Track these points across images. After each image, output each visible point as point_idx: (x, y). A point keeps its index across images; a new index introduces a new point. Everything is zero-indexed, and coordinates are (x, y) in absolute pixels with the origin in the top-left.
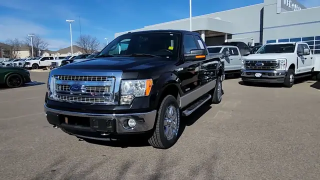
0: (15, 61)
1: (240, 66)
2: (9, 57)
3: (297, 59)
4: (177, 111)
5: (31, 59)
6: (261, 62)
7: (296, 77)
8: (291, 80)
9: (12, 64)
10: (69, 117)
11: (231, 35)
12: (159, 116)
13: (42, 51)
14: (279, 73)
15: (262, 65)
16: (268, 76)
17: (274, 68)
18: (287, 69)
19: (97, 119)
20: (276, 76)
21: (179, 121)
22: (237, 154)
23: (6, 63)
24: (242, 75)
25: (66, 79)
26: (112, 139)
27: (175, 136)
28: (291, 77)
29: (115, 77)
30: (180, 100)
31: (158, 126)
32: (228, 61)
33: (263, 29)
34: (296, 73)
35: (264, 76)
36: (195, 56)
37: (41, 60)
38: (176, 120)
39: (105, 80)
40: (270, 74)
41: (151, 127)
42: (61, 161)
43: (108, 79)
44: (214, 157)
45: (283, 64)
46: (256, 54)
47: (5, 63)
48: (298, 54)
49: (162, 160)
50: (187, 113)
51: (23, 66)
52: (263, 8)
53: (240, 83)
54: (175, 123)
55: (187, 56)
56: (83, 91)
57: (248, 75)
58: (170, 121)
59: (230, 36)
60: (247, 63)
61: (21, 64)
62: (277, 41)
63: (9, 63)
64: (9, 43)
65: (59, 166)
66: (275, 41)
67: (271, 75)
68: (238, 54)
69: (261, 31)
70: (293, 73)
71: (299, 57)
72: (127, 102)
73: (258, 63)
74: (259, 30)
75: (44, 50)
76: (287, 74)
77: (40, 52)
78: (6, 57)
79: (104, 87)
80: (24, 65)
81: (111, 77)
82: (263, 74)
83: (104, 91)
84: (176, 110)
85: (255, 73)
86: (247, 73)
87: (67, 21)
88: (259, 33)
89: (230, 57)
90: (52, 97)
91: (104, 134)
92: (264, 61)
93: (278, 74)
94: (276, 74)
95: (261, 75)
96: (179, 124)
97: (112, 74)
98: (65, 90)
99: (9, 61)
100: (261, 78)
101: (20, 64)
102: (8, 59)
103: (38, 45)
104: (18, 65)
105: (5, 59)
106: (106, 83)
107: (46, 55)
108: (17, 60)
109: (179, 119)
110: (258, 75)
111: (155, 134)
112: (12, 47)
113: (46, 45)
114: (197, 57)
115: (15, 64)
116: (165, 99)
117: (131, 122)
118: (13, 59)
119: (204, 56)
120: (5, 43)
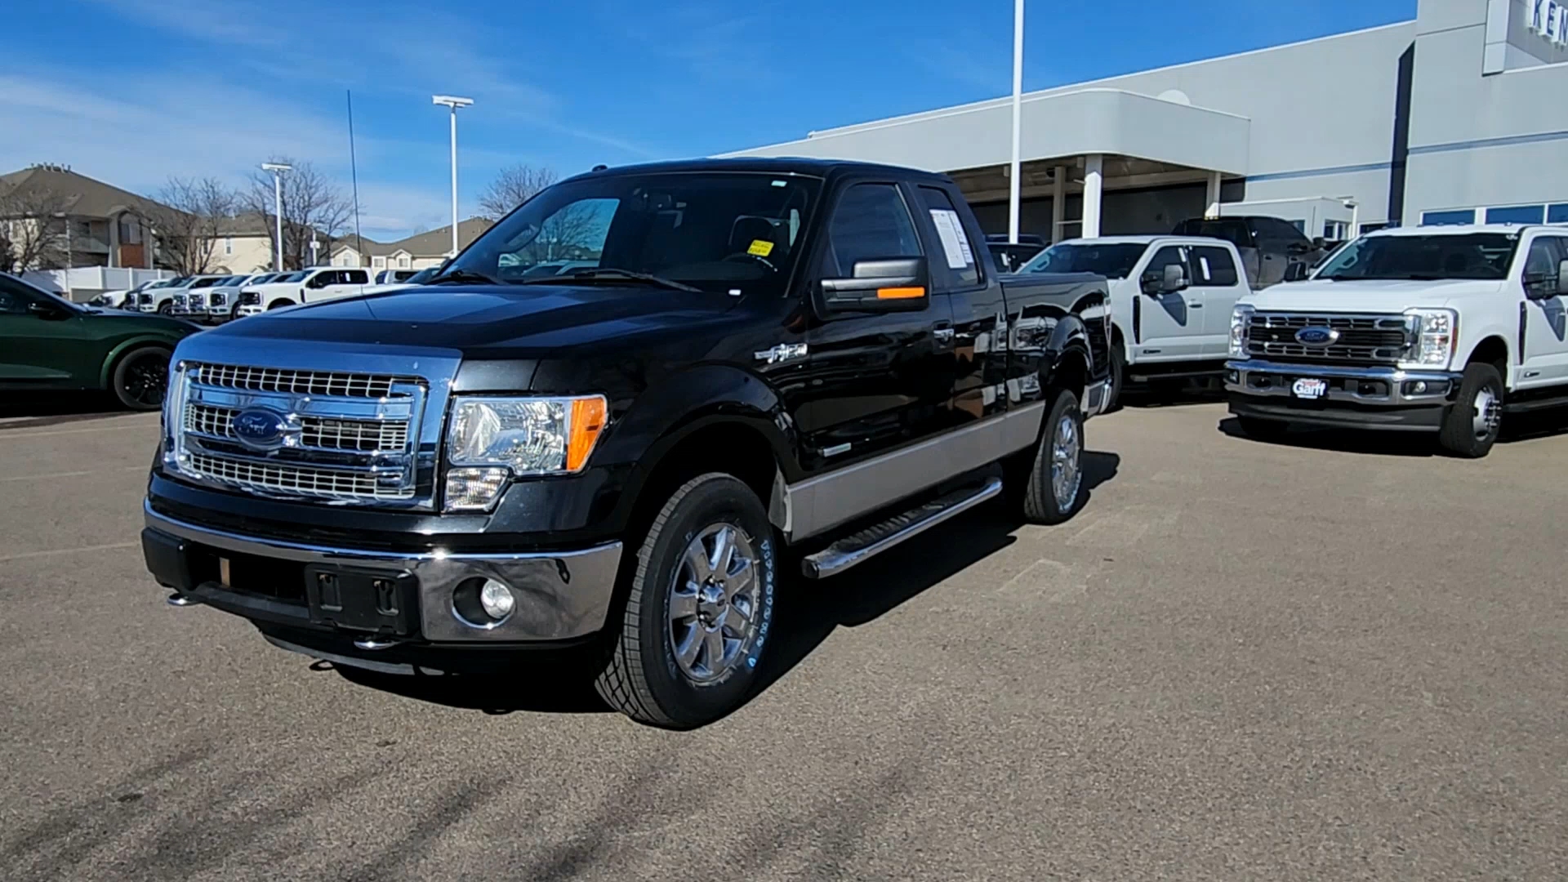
0: (199, 285)
1: (1222, 339)
2: (180, 267)
3: (1523, 315)
4: (758, 553)
5: (267, 279)
6: (1322, 322)
7: (1513, 407)
8: (1479, 420)
9: (180, 299)
10: (236, 558)
11: (1242, 180)
12: (641, 572)
13: (327, 241)
14: (1414, 383)
15: (1327, 338)
16: (1356, 397)
17: (1388, 354)
18: (1458, 365)
19: (334, 573)
20: (1397, 397)
21: (770, 602)
22: (1014, 773)
23: (158, 295)
24: (1229, 387)
25: (254, 386)
26: (424, 670)
27: (741, 669)
28: (1481, 402)
29: (426, 384)
30: (788, 501)
31: (632, 618)
32: (1178, 313)
33: (1406, 152)
34: (1513, 383)
35: (1336, 395)
36: (874, 289)
37: (311, 285)
38: (755, 592)
39: (384, 394)
40: (1367, 387)
41: (595, 623)
42: (186, 758)
43: (399, 389)
44: (894, 783)
45: (1437, 336)
46: (1311, 283)
47: (152, 293)
48: (1526, 285)
49: (641, 780)
50: (829, 563)
51: (227, 308)
52: (1411, 49)
53: (1226, 427)
54: (746, 608)
55: (833, 290)
56: (290, 442)
57: (1259, 385)
58: (711, 599)
59: (1233, 187)
60: (1258, 328)
61: (222, 302)
62: (1480, 215)
63: (169, 293)
64: (176, 201)
65: (165, 782)
66: (1467, 217)
67: (1372, 391)
68: (1233, 281)
69: (1398, 166)
70: (1496, 384)
71: (1530, 304)
72: (480, 498)
73: (1308, 329)
74: (1390, 160)
75: (334, 235)
76: (1457, 387)
77: (315, 245)
78: (166, 267)
79: (379, 424)
80: (236, 306)
81: (409, 380)
82: (1332, 382)
83: (375, 445)
84: (755, 545)
85: (1291, 378)
86: (1256, 379)
87: (437, 100)
88: (1389, 171)
89: (1190, 295)
90: (173, 465)
91: (370, 645)
92: (1340, 321)
93: (1409, 387)
94: (1397, 388)
95: (1320, 387)
96: (767, 614)
97: (415, 366)
98: (221, 430)
99: (175, 283)
100: (1320, 403)
101: (216, 299)
102: (171, 276)
103: (307, 208)
104: (207, 303)
105: (159, 275)
106: (386, 409)
107: (346, 259)
108: (207, 283)
109: (770, 590)
110: (1309, 389)
111: (618, 655)
112: (190, 220)
113: (344, 214)
114: (883, 294)
115: (197, 300)
116: (685, 489)
117: (494, 594)
118: (187, 277)
119: (920, 292)
120: (159, 200)
